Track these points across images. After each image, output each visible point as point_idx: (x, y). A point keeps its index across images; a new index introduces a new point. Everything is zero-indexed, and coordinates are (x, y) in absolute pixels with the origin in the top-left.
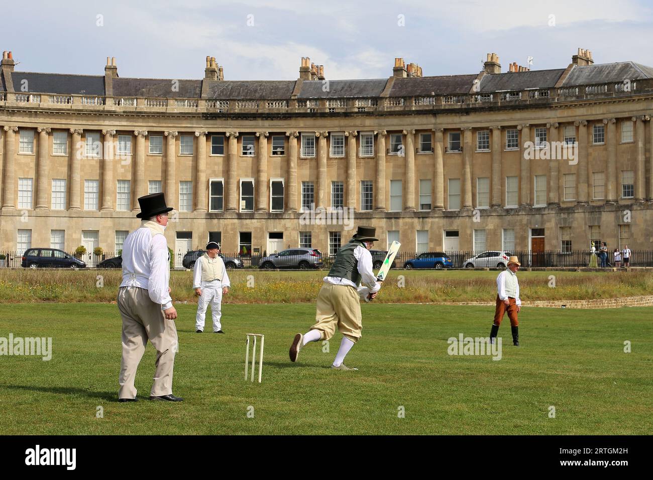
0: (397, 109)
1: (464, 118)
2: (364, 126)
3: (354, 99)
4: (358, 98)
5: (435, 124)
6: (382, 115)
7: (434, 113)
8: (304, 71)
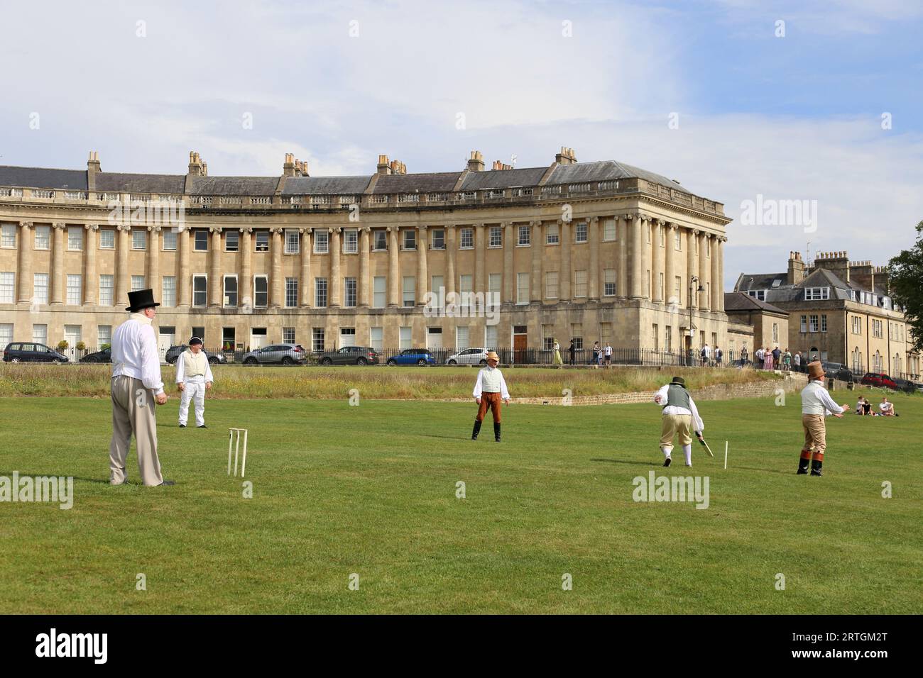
0: (381, 206)
1: (448, 216)
2: (348, 223)
3: (338, 196)
4: (341, 195)
5: (418, 221)
8: (288, 167)
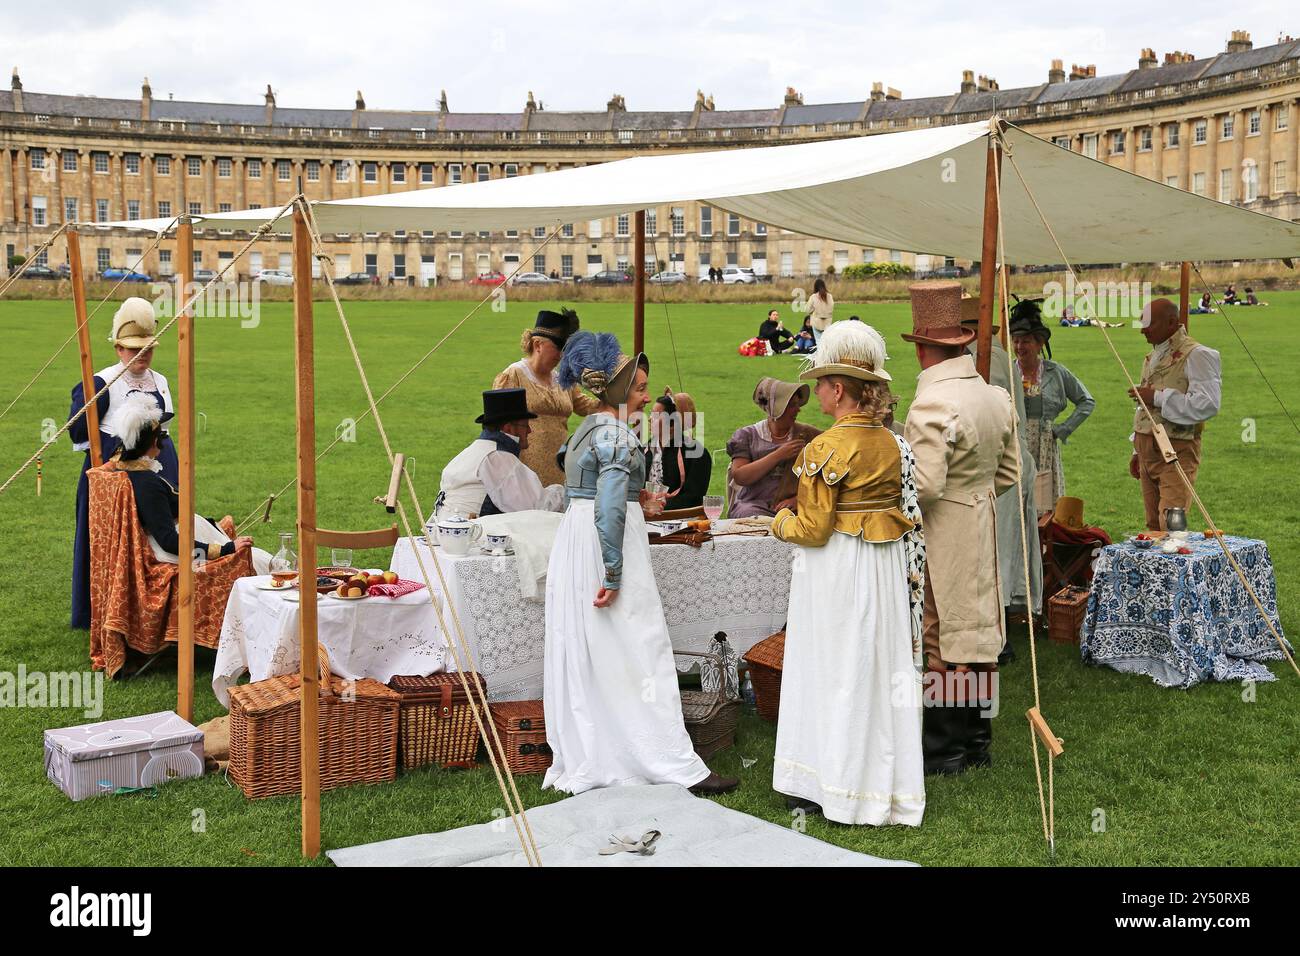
0: (1118, 106)
1: (1181, 109)
2: (1086, 128)
3: (1081, 99)
4: (1083, 99)
5: (1152, 118)
6: (1101, 114)
7: (1151, 106)
